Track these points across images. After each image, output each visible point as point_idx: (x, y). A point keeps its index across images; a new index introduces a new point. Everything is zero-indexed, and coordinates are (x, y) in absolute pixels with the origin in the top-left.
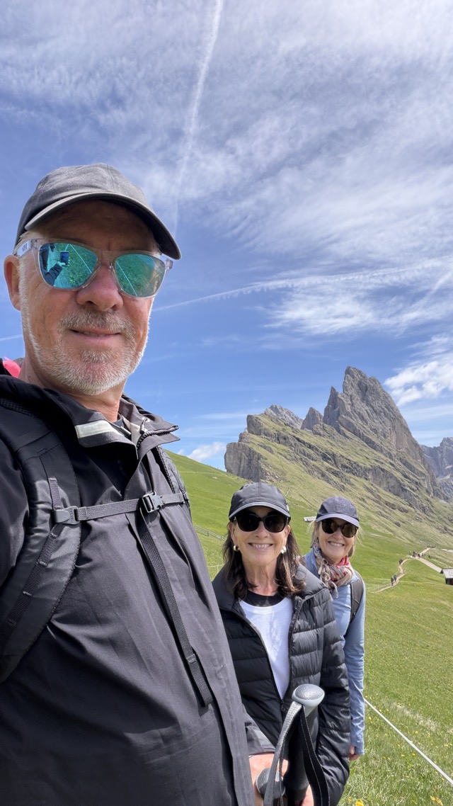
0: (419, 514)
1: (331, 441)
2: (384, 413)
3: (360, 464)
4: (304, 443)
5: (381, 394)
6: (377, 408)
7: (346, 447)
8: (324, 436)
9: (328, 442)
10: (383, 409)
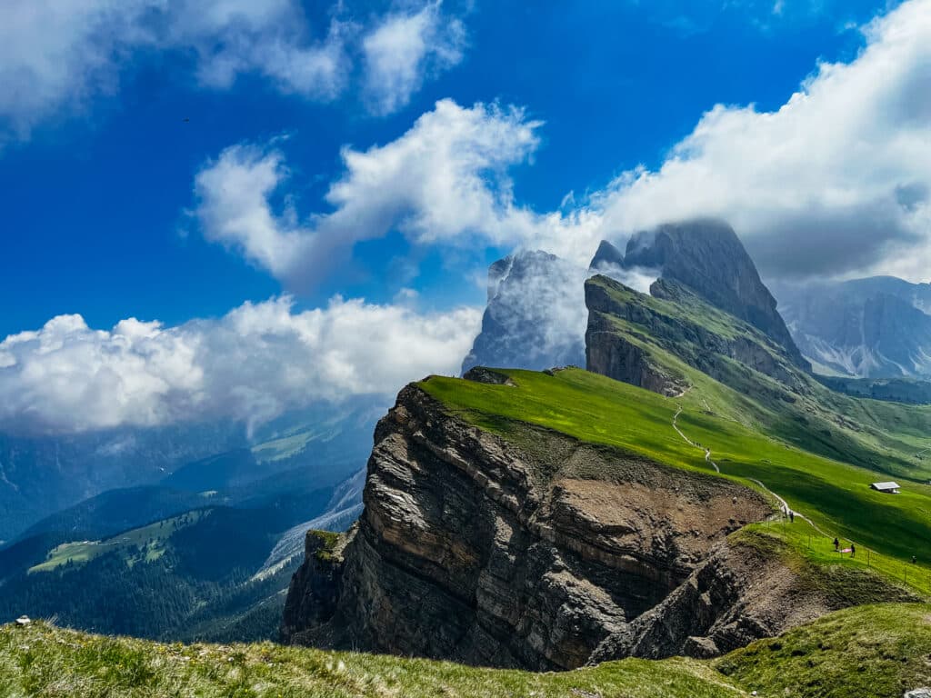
0: (808, 403)
1: (679, 306)
3: (724, 337)
4: (659, 315)
7: (695, 311)
8: (667, 298)
9: (675, 306)
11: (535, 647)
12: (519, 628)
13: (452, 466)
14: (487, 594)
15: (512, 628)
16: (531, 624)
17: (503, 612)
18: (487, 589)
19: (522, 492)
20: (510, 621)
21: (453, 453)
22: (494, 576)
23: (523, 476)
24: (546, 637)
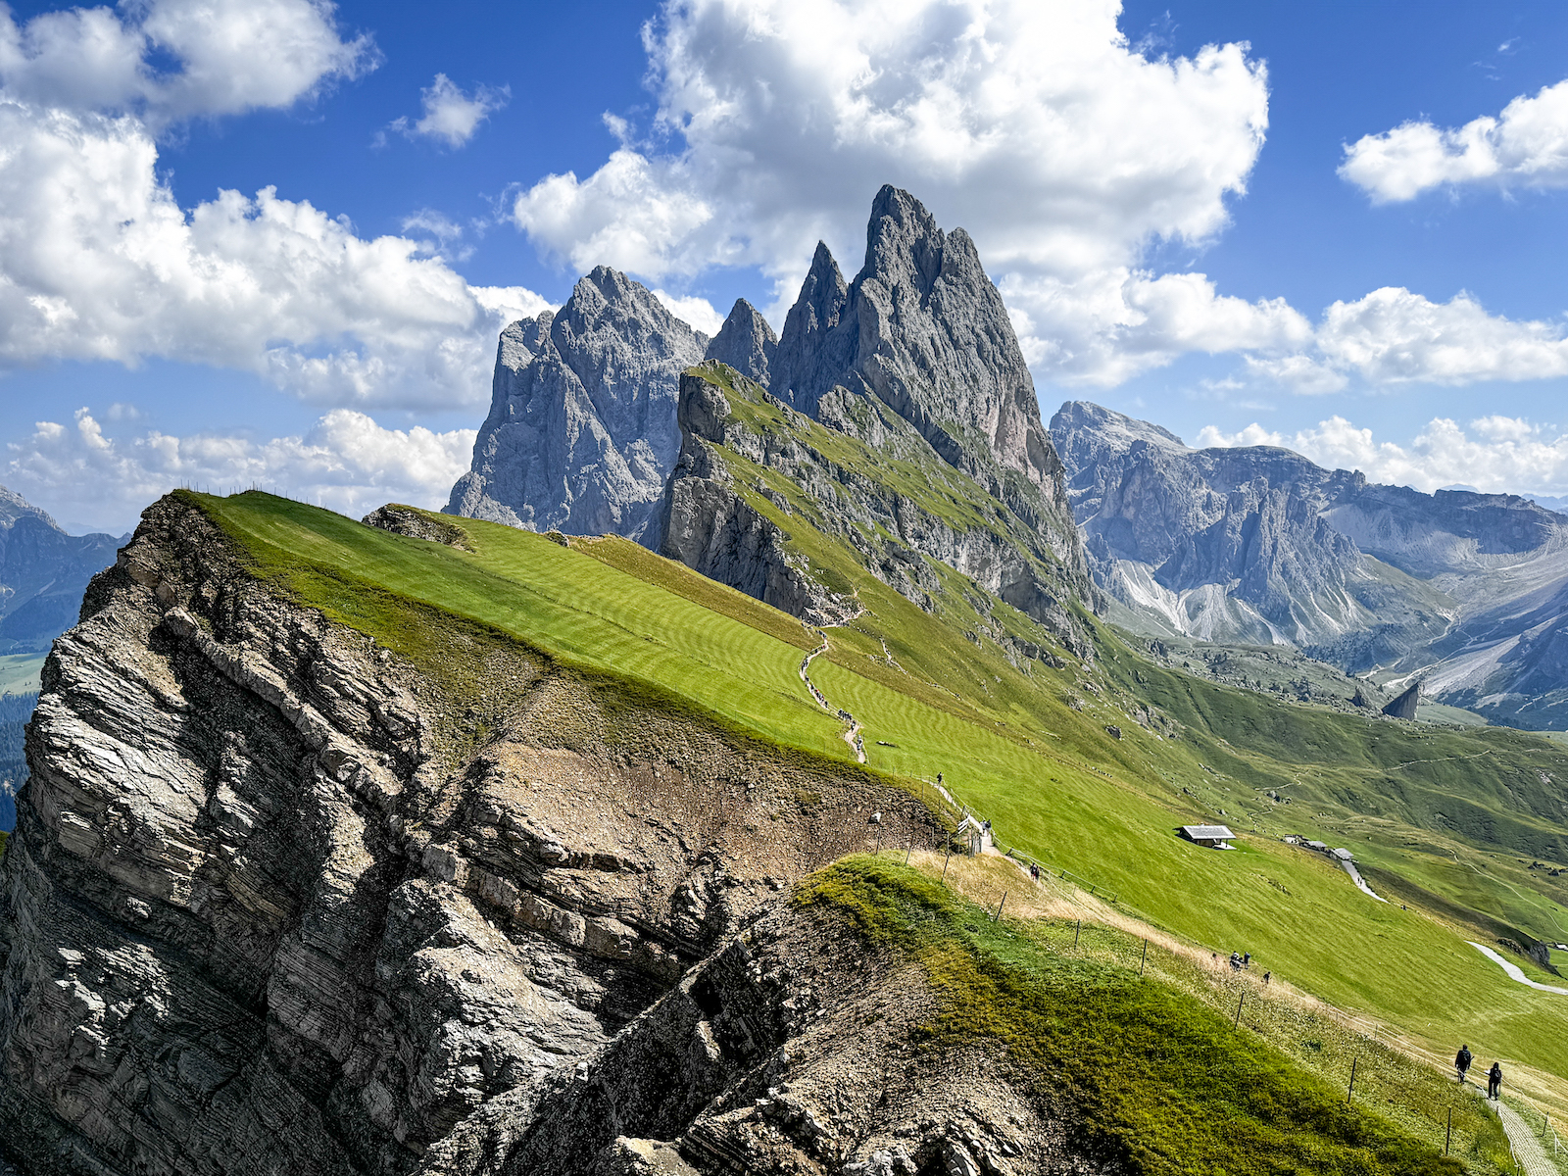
2: (980, 349)
5: (977, 288)
6: (961, 331)
8: (847, 430)
10: (978, 336)
11: (373, 1112)
12: (349, 1068)
13: (252, 693)
14: (292, 989)
15: (335, 1067)
16: (373, 1062)
17: (322, 1031)
18: (293, 979)
19: (406, 767)
20: (335, 1052)
21: (256, 665)
22: (312, 948)
23: (414, 731)
24: (401, 1092)
